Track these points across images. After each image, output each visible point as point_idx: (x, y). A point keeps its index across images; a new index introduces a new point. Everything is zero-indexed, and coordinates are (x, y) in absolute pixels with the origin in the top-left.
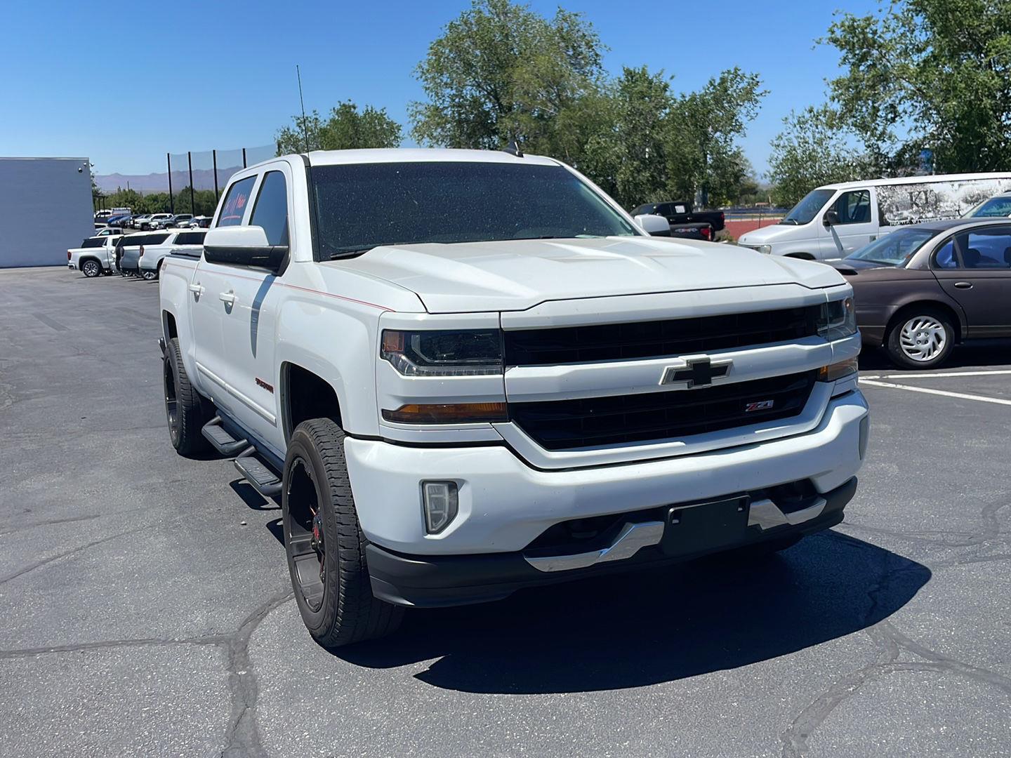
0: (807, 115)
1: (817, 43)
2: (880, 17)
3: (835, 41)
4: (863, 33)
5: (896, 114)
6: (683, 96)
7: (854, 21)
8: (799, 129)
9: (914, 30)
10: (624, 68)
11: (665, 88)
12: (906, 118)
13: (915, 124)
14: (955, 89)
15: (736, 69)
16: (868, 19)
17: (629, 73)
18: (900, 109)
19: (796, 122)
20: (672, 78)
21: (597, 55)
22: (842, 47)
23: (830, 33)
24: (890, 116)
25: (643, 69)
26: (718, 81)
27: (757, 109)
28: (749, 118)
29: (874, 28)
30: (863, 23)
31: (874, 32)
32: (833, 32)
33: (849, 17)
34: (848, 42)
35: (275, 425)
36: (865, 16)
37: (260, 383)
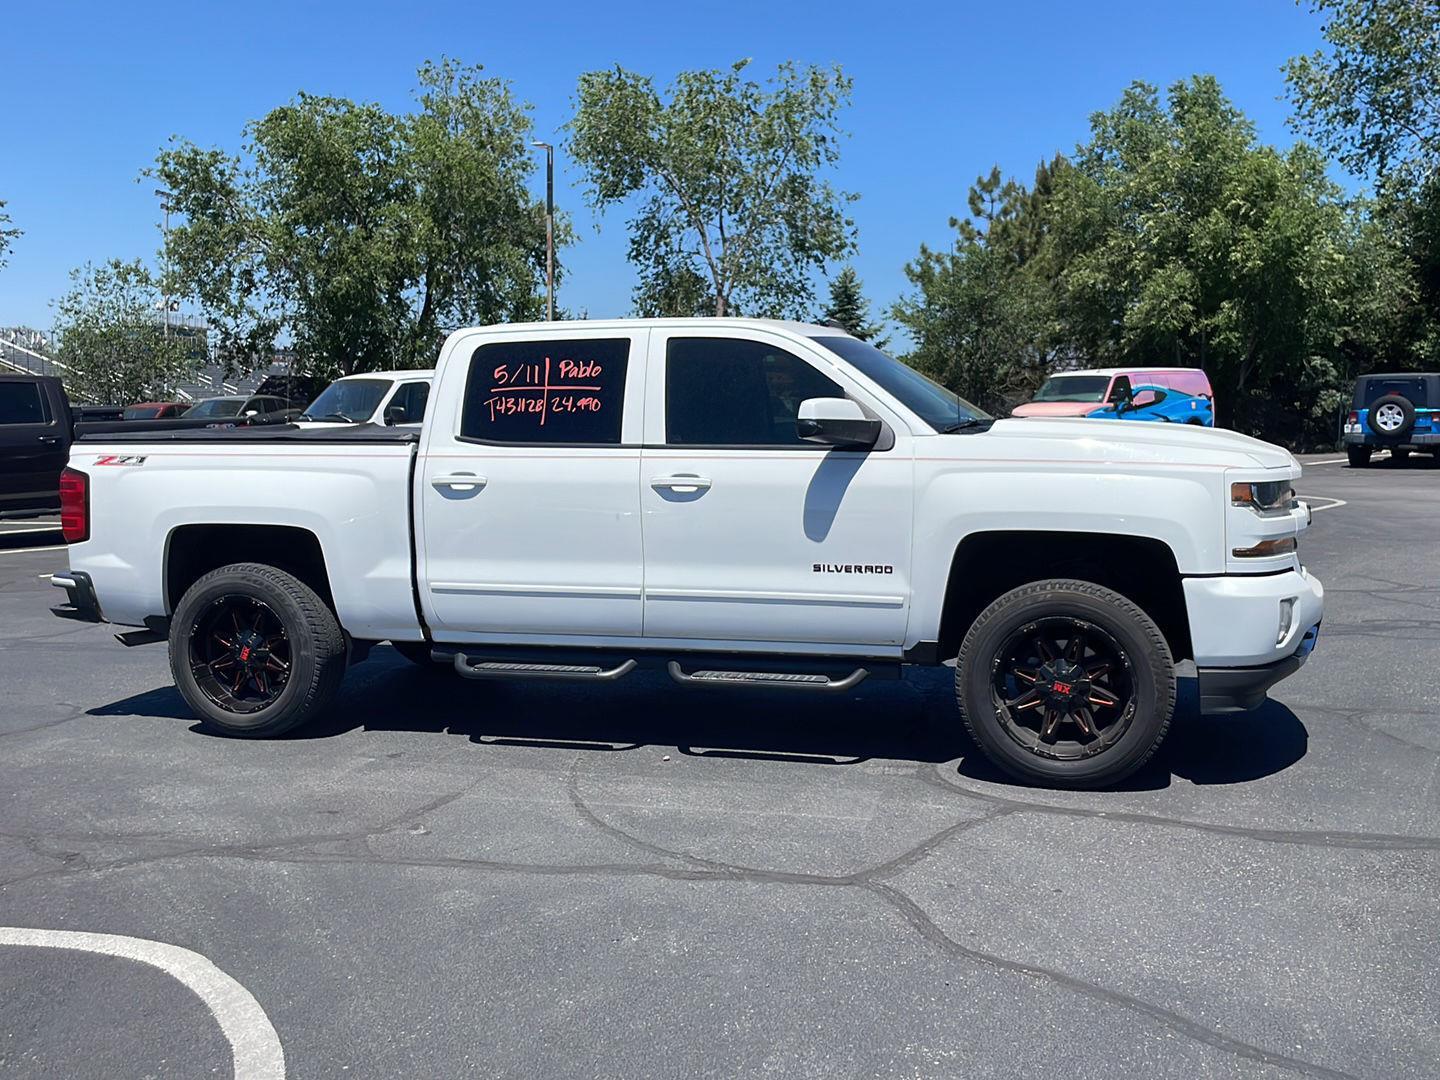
0: (111, 271)
1: (144, 174)
2: (230, 154)
3: (168, 176)
4: (206, 171)
5: (252, 283)
7: (196, 153)
8: (95, 290)
12: (261, 290)
13: (270, 300)
14: (343, 261)
16: (214, 155)
18: (256, 278)
19: (92, 278)
22: (175, 185)
23: (161, 163)
24: (245, 285)
29: (221, 167)
30: (206, 158)
31: (222, 173)
32: (166, 164)
33: (190, 147)
34: (185, 180)
35: (899, 606)
36: (211, 151)
37: (832, 568)
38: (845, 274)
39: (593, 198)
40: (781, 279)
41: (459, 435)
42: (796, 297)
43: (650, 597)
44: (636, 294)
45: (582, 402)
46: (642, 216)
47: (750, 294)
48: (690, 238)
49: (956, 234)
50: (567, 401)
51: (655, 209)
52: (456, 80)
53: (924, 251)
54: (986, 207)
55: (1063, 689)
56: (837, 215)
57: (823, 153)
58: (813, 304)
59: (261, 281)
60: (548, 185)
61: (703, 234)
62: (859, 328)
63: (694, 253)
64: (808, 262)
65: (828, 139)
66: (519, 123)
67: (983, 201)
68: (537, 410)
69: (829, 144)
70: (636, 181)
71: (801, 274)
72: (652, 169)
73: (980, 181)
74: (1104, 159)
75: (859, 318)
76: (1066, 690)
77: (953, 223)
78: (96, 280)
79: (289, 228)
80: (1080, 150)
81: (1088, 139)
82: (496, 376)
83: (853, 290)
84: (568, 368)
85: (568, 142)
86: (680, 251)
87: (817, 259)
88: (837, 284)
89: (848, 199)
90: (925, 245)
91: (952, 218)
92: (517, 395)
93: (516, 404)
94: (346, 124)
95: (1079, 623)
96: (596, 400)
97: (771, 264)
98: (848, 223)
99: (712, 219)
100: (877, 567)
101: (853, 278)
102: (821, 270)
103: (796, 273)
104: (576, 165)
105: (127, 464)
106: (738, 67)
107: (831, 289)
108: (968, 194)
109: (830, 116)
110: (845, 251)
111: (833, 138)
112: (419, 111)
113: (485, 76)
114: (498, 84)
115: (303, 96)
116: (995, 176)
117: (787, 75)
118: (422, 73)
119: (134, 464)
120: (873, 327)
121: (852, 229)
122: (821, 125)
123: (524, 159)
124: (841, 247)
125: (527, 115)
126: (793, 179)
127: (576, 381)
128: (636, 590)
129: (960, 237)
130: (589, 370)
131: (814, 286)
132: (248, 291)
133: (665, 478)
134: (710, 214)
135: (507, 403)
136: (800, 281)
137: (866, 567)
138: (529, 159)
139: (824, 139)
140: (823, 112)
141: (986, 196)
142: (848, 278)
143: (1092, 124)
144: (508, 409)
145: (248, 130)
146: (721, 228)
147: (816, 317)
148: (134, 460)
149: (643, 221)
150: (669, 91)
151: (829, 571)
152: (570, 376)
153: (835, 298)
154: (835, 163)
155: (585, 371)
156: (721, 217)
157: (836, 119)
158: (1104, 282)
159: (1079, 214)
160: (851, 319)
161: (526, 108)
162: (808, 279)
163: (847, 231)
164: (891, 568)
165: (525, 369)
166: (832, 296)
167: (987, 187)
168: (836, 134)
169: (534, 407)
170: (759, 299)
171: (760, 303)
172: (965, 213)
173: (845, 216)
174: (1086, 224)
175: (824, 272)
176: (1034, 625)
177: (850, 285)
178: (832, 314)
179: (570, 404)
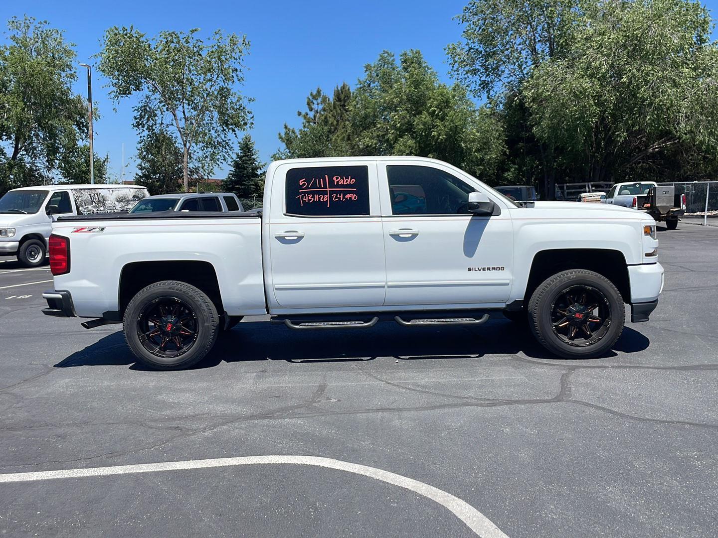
35: (508, 284)
37: (477, 269)
38: (246, 138)
39: (113, 95)
40: (215, 139)
41: (285, 212)
43: (389, 287)
45: (348, 196)
46: (141, 105)
48: (168, 117)
49: (302, 120)
50: (340, 195)
51: (148, 101)
52: (31, 27)
53: (286, 127)
54: (315, 106)
55: (579, 316)
56: (244, 108)
57: (235, 77)
60: (89, 86)
61: (175, 115)
62: (254, 165)
63: (170, 125)
64: (228, 131)
65: (239, 70)
66: (68, 53)
67: (314, 104)
68: (325, 200)
69: (239, 73)
70: (138, 87)
71: (225, 137)
72: (146, 80)
73: (311, 94)
74: (371, 86)
75: (254, 159)
76: (581, 317)
77: (299, 114)
80: (360, 82)
81: (364, 77)
82: (301, 184)
83: (250, 145)
84: (338, 180)
85: (98, 64)
86: (162, 124)
87: (234, 131)
88: (242, 142)
89: (249, 101)
90: (287, 125)
91: (299, 112)
92: (314, 193)
93: (313, 197)
95: (588, 287)
96: (355, 195)
97: (209, 131)
98: (250, 113)
99: (178, 108)
100: (497, 268)
101: (250, 139)
103: (223, 136)
105: (93, 232)
106: (192, 32)
107: (239, 144)
108: (306, 100)
109: (239, 59)
110: (247, 126)
111: (240, 70)
113: (49, 27)
114: (57, 31)
116: (319, 92)
117: (217, 37)
119: (97, 232)
120: (261, 164)
121: (251, 115)
122: (235, 63)
123: (72, 72)
124: (246, 124)
125: (73, 49)
126: (222, 89)
127: (342, 186)
128: (383, 284)
129: (304, 121)
130: (349, 181)
131: (233, 143)
133: (396, 230)
134: (177, 105)
135: (308, 197)
136: (225, 141)
137: (492, 268)
138: (75, 72)
139: (236, 70)
140: (236, 56)
141: (315, 102)
142: (248, 139)
143: (365, 69)
144: (309, 200)
146: (184, 112)
148: (98, 230)
149: (141, 107)
151: (475, 270)
152: (340, 184)
153: (241, 150)
154: (243, 82)
155: (347, 181)
156: (183, 107)
157: (243, 60)
158: (376, 144)
159: (363, 112)
160: (250, 160)
161: (72, 45)
162: (230, 140)
163: (248, 116)
164: (504, 268)
165: (315, 180)
166: (240, 148)
167: (315, 98)
168: (242, 68)
169: (323, 199)
171: (204, 151)
172: (305, 109)
173: (247, 110)
174: (366, 116)
175: (236, 136)
176: (568, 289)
177: (249, 143)
178: (240, 158)
179: (342, 197)
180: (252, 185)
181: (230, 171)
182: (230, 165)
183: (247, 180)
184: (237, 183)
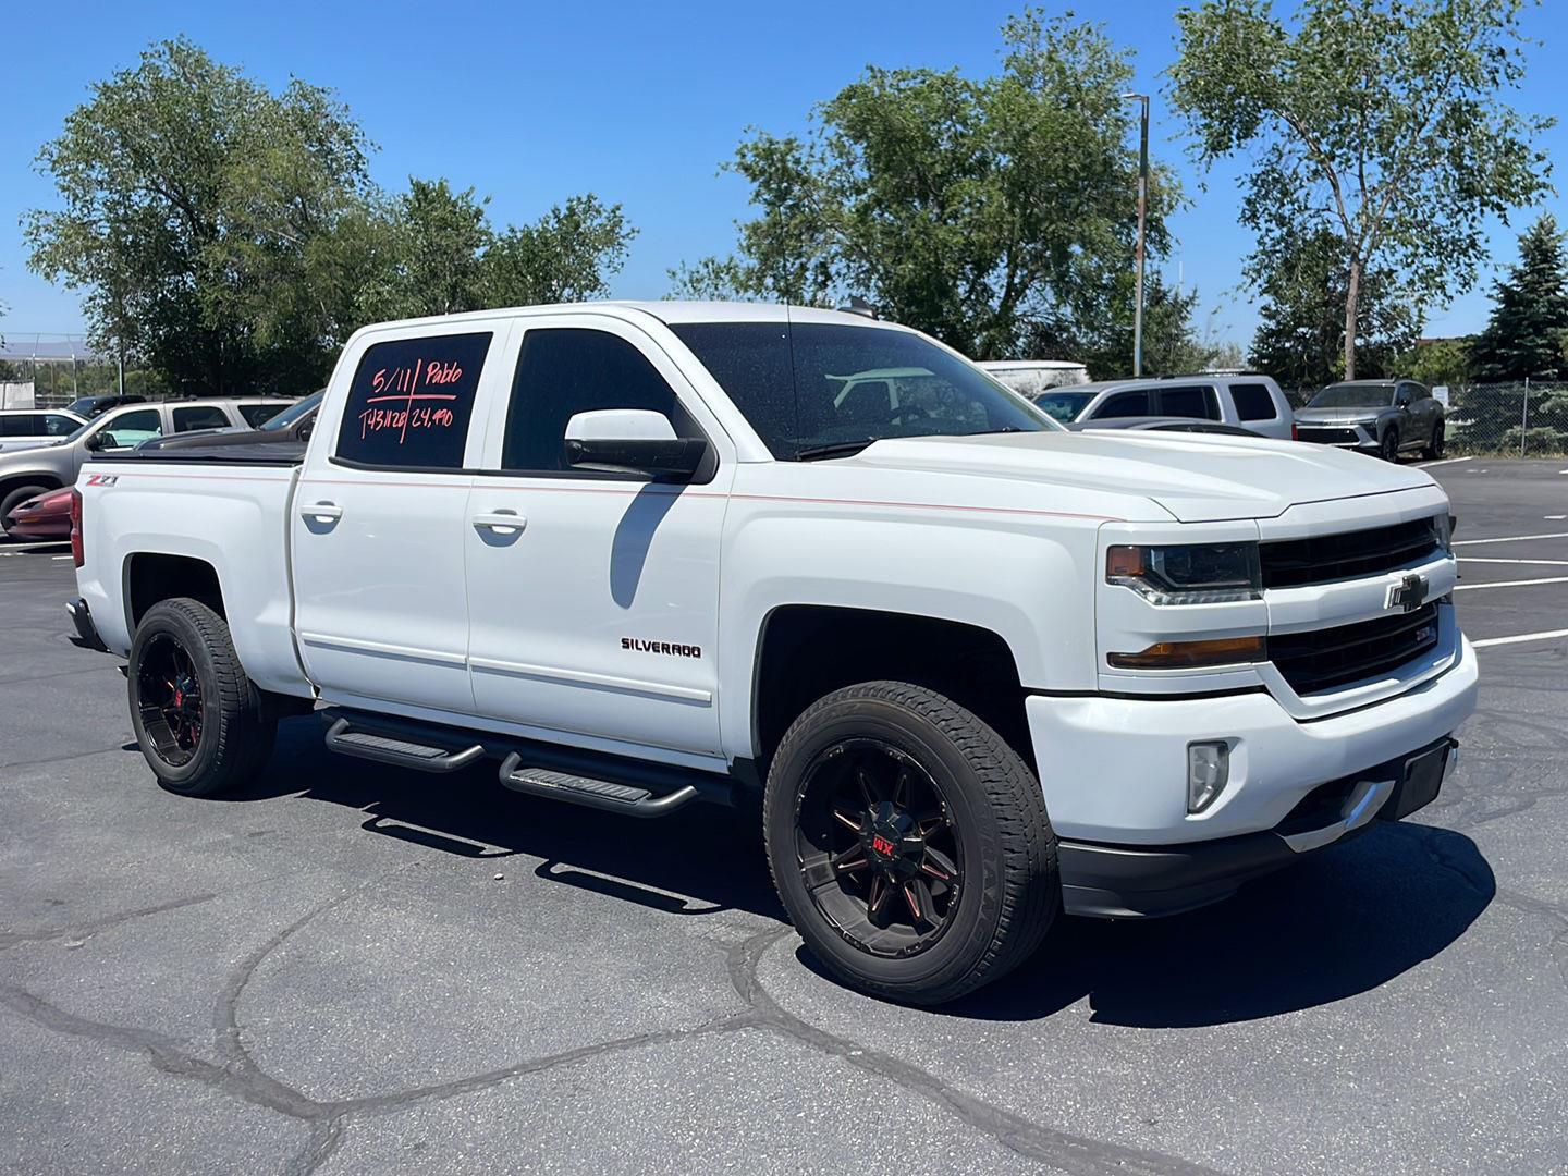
0: (703, 271)
1: (723, 168)
2: (805, 140)
3: (746, 169)
4: (783, 160)
5: (828, 277)
6: (512, 230)
7: (771, 143)
8: (692, 290)
9: (853, 163)
10: (412, 181)
11: (478, 214)
12: (839, 281)
13: (848, 291)
14: (909, 247)
15: (590, 198)
16: (789, 142)
17: (421, 190)
18: (833, 269)
19: (686, 278)
20: (487, 201)
21: (359, 156)
22: (754, 178)
23: (739, 156)
24: (821, 278)
25: (441, 184)
26: (563, 212)
27: (623, 258)
28: (611, 269)
29: (797, 155)
30: (782, 147)
31: (797, 161)
32: (744, 156)
33: (765, 137)
34: (762, 172)
35: (707, 704)
36: (786, 138)
37: (640, 645)
38: (1540, 224)
39: (1199, 152)
40: (1443, 235)
41: (333, 455)
42: (1462, 256)
43: (476, 668)
44: (1248, 263)
45: (438, 415)
46: (1259, 170)
47: (1398, 256)
48: (1319, 192)
50: (425, 414)
51: (1275, 160)
52: (1044, 33)
55: (884, 848)
56: (1522, 148)
57: (1502, 70)
58: (1486, 265)
59: (838, 274)
60: (1142, 142)
61: (1335, 186)
63: (1324, 210)
64: (1482, 211)
65: (1510, 52)
66: (1120, 72)
68: (400, 425)
69: (1510, 57)
70: (1247, 131)
71: (1471, 227)
72: (1271, 112)
75: (1558, 279)
76: (887, 850)
78: (691, 281)
79: (863, 212)
82: (375, 384)
83: (1551, 243)
84: (434, 372)
86: (1306, 208)
87: (1495, 207)
88: (1529, 237)
89: (1539, 127)
92: (387, 407)
93: (384, 417)
94: (917, 94)
95: (893, 751)
96: (449, 413)
97: (1433, 215)
98: (1539, 158)
99: (1350, 167)
100: (684, 648)
101: (1551, 228)
102: (1502, 220)
103: (1464, 226)
104: (1174, 116)
105: (106, 484)
107: (1521, 244)
109: (1509, 21)
110: (1534, 195)
111: (1517, 50)
112: (1001, 75)
113: (1075, 24)
114: (1090, 30)
115: (872, 69)
118: (1007, 30)
119: (109, 485)
121: (1544, 165)
122: (1498, 34)
124: (1527, 190)
125: (1126, 62)
126: (1456, 108)
127: (439, 388)
128: (461, 658)
130: (451, 373)
131: (1487, 241)
132: (823, 285)
133: (487, 516)
134: (1349, 160)
136: (1469, 236)
137: (674, 647)
138: (1125, 114)
139: (1502, 52)
140: (1498, 16)
142: (1546, 228)
144: (377, 423)
145: (816, 113)
146: (1361, 176)
147: (1496, 281)
148: (110, 481)
149: (1258, 176)
150: (1297, 16)
151: (637, 648)
152: (434, 382)
153: (1525, 256)
154: (1518, 81)
155: (447, 375)
156: (1362, 163)
157: (1517, 24)
160: (1547, 281)
161: (1127, 54)
162: (1481, 232)
163: (1537, 169)
165: (400, 372)
166: (1522, 253)
168: (1521, 45)
169: (397, 422)
170: (1413, 262)
171: (1414, 267)
173: (1534, 149)
175: (1506, 223)
176: (840, 749)
177: (1546, 238)
178: (1519, 276)
179: (427, 417)
180: (1542, 346)
181: (1492, 311)
182: (1490, 297)
183: (1529, 334)
184: (1503, 342)
